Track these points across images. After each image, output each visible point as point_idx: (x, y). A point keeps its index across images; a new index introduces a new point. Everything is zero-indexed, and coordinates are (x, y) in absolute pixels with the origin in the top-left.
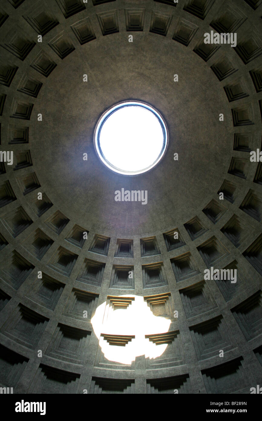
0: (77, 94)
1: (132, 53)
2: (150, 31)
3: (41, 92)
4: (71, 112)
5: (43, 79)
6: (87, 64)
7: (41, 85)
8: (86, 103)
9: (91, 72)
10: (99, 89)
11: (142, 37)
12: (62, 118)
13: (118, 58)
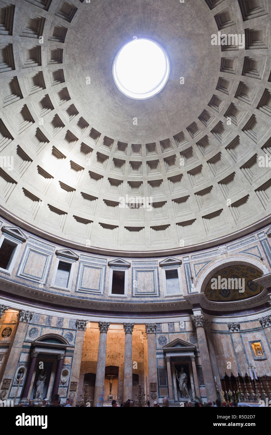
0: (177, 107)
1: (138, 131)
2: (127, 144)
3: (200, 112)
4: (183, 95)
5: (197, 121)
6: (167, 127)
7: (200, 118)
8: (171, 100)
9: (166, 121)
10: (161, 109)
11: (132, 141)
12: (190, 91)
13: (147, 128)
